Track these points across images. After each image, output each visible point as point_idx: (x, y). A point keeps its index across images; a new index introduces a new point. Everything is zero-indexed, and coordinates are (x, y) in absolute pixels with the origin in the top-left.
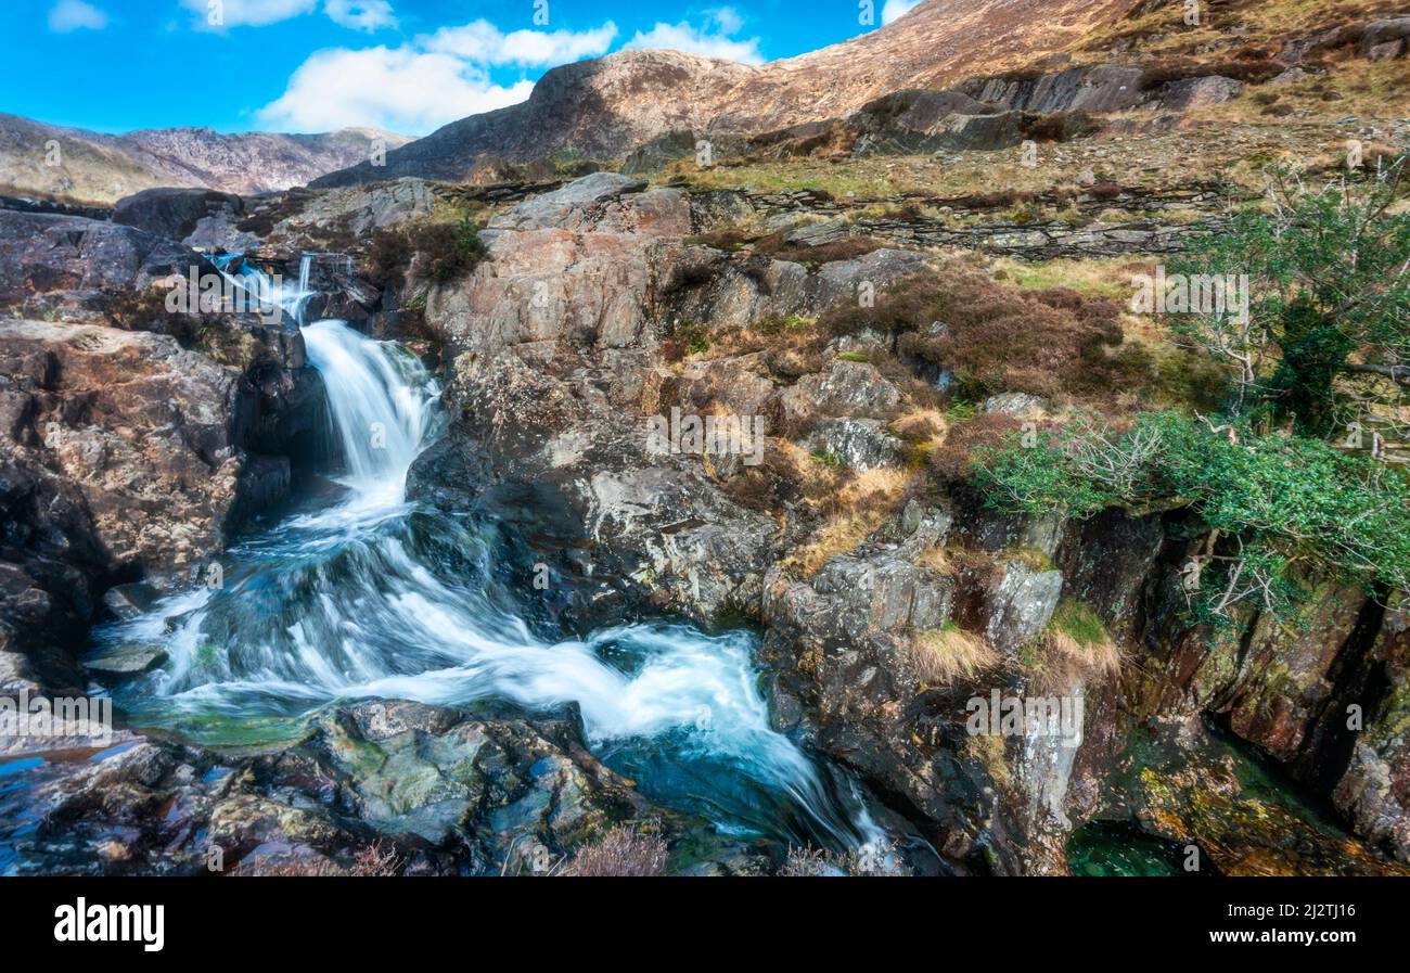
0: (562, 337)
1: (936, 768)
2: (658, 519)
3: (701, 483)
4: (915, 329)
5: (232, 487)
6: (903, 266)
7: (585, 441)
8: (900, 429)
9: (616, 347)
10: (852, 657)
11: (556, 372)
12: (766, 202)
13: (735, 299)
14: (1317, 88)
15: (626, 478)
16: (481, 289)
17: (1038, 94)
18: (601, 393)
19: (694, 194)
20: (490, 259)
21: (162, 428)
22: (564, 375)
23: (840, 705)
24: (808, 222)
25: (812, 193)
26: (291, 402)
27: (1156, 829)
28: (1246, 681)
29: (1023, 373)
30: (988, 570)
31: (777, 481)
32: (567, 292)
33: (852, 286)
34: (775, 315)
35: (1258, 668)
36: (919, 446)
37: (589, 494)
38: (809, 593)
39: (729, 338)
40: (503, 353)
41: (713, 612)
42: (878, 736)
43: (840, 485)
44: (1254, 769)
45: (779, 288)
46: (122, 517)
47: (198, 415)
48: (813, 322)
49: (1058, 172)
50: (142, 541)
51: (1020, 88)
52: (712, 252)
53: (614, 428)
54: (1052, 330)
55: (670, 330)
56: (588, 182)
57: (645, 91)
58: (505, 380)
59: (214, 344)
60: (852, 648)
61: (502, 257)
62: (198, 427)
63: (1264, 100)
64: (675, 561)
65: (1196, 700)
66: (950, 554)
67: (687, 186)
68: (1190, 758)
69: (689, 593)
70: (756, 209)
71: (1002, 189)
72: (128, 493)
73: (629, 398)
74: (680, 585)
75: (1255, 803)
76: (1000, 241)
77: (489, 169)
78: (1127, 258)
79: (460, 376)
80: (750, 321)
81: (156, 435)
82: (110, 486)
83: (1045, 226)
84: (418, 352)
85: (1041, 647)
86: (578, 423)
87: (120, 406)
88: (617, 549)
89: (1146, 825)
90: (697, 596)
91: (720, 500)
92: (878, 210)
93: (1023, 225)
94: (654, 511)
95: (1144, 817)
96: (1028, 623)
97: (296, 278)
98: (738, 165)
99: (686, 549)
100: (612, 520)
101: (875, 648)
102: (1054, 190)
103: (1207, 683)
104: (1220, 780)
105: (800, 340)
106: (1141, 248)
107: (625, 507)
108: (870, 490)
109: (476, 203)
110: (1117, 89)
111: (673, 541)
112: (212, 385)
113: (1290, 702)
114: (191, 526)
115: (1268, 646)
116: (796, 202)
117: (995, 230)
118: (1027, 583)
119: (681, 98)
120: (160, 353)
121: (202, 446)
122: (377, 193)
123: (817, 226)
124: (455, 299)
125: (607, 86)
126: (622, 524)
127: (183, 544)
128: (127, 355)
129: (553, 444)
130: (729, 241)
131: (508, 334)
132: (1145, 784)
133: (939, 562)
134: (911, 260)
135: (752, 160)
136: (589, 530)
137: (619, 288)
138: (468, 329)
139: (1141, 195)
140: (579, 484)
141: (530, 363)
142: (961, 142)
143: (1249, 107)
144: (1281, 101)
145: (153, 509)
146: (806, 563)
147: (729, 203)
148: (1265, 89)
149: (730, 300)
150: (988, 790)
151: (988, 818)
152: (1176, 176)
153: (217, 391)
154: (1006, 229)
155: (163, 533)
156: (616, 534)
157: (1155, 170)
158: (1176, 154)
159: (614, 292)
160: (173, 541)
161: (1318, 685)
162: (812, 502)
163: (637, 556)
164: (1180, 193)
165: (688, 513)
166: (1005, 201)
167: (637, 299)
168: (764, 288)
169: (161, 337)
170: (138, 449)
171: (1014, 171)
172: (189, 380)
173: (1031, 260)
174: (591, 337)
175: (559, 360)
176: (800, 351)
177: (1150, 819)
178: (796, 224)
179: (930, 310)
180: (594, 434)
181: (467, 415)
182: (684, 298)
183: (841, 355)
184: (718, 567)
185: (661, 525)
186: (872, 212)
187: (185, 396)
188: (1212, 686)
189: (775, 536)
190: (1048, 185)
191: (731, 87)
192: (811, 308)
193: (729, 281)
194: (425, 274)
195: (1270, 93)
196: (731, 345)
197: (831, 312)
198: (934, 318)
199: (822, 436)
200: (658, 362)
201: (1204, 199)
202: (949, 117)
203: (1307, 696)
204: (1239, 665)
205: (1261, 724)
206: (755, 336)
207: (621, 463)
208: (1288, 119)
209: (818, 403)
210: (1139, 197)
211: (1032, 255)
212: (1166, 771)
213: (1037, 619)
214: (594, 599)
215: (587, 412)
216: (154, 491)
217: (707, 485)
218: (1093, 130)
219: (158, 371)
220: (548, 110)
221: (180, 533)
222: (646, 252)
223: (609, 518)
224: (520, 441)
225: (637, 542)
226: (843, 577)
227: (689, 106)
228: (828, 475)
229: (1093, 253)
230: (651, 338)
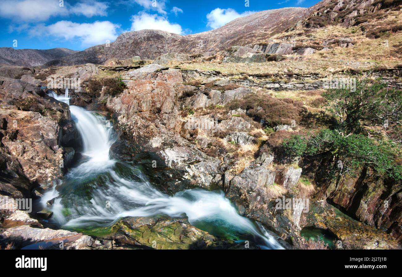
0: (151, 110)
1: (277, 219)
2: (187, 161)
3: (197, 150)
4: (253, 108)
5: (62, 157)
6: (246, 92)
7: (161, 140)
8: (252, 134)
9: (166, 113)
10: (254, 194)
11: (150, 120)
12: (203, 74)
13: (201, 100)
14: (332, 52)
15: (174, 150)
16: (125, 97)
17: (268, 49)
18: (164, 126)
19: (182, 71)
20: (127, 88)
21: (38, 140)
22: (153, 121)
23: (253, 207)
24: (219, 80)
25: (216, 72)
26: (70, 131)
27: (319, 227)
28: (337, 190)
29: (286, 120)
30: (283, 169)
31: (219, 149)
32: (152, 98)
33: (233, 97)
34: (212, 105)
35: (340, 187)
36: (259, 139)
37: (165, 155)
38: (240, 178)
39: (200, 111)
40: (134, 115)
41: (209, 185)
42: (263, 213)
43: (237, 149)
44: (338, 210)
45: (213, 97)
46: (30, 167)
47: (48, 136)
48: (223, 106)
49: (278, 69)
50: (37, 175)
51: (263, 48)
52: (193, 88)
53: (169, 136)
54: (290, 109)
55: (182, 109)
56: (149, 66)
57: (151, 40)
58: (136, 123)
59: (48, 114)
60: (254, 192)
61: (131, 88)
62: (48, 139)
63: (321, 54)
64: (196, 172)
65: (326, 196)
66: (274, 166)
67: (180, 68)
68: (324, 209)
69: (201, 180)
70: (200, 75)
71: (265, 73)
72: (31, 160)
73: (172, 127)
74: (198, 179)
75: (339, 218)
76: (268, 86)
77: (113, 61)
78: (299, 91)
79: (120, 122)
80: (205, 106)
81: (37, 142)
82: (26, 158)
83: (279, 83)
84: (103, 115)
85: (297, 187)
86: (158, 135)
87: (25, 134)
88: (177, 170)
89: (317, 226)
90: (204, 181)
91: (204, 155)
92: (237, 77)
93: (274, 82)
94: (186, 159)
95: (316, 224)
96: (294, 181)
97: (64, 94)
98: (191, 63)
99: (198, 169)
100: (174, 162)
101: (259, 192)
102: (278, 73)
103: (329, 192)
104: (332, 213)
105: (221, 111)
106: (302, 89)
107: (177, 158)
108: (247, 150)
109: (113, 71)
110: (287, 49)
111: (194, 167)
112: (52, 127)
113: (347, 194)
114: (51, 169)
115: (343, 182)
116: (212, 74)
117: (267, 83)
118: (294, 172)
119: (162, 43)
120: (36, 117)
121: (50, 145)
122: (80, 68)
123: (222, 81)
124: (116, 100)
125: (139, 39)
126: (178, 163)
127: (50, 175)
128: (26, 118)
129: (151, 141)
130: (197, 84)
131: (135, 110)
132: (315, 217)
133: (272, 168)
134: (248, 90)
135: (194, 62)
136: (167, 165)
137: (167, 97)
138: (121, 108)
139: (299, 75)
140: (161, 152)
141: (142, 118)
142: (251, 60)
143: (318, 56)
144: (324, 55)
145: (39, 165)
146: (237, 171)
147: (193, 74)
148: (320, 52)
149: (199, 100)
150: (290, 223)
151: (290, 229)
152: (306, 71)
153: (54, 128)
154: (270, 83)
155: (43, 172)
156: (176, 165)
157: (301, 70)
158: (306, 66)
159: (166, 98)
160: (47, 174)
161: (353, 189)
162: (230, 154)
163: (183, 172)
164: (308, 75)
165: (195, 159)
166: (266, 76)
167: (172, 100)
168: (209, 98)
169: (36, 113)
170: (32, 147)
171: (268, 68)
172: (45, 126)
173: (276, 91)
174: (159, 110)
175: (150, 117)
176: (221, 114)
177: (317, 225)
178: (216, 80)
179: (257, 104)
180: (163, 138)
181: (125, 133)
182: (185, 100)
183: (232, 115)
184: (207, 173)
185: (188, 162)
186: (235, 77)
187: (45, 130)
188: (330, 192)
189: (221, 164)
190: (277, 72)
191: (176, 41)
192: (222, 102)
193: (199, 95)
194: (107, 93)
195: (322, 53)
196: (200, 112)
197: (228, 103)
198: (258, 105)
199: (230, 136)
200: (179, 117)
201: (313, 77)
202: (248, 54)
203: (350, 192)
204: (336, 187)
205: (340, 200)
206: (207, 110)
207: (172, 145)
208: (327, 59)
209: (227, 128)
210: (298, 76)
211: (276, 89)
212: (320, 213)
213: (296, 180)
214: (176, 184)
215: (160, 131)
216: (39, 159)
217: (199, 151)
218: (283, 59)
219: (35, 123)
220: (121, 44)
221: (49, 172)
222: (174, 87)
223: (173, 162)
224: (142, 140)
225: (183, 168)
226: (250, 174)
227: (164, 45)
228: (233, 147)
229: (291, 89)
230: (177, 110)
